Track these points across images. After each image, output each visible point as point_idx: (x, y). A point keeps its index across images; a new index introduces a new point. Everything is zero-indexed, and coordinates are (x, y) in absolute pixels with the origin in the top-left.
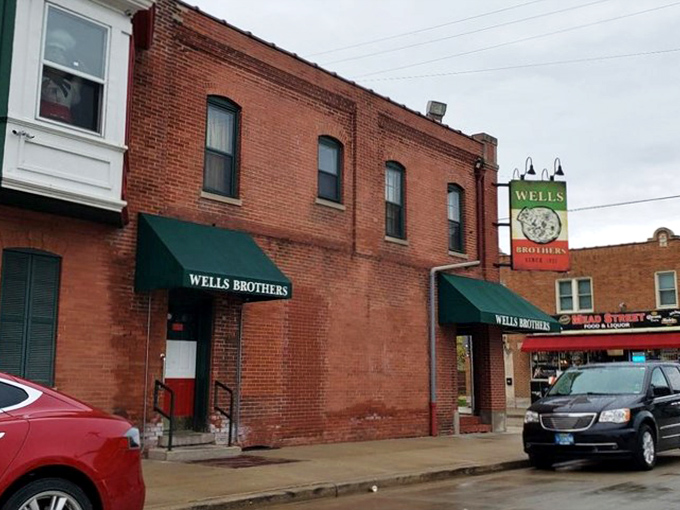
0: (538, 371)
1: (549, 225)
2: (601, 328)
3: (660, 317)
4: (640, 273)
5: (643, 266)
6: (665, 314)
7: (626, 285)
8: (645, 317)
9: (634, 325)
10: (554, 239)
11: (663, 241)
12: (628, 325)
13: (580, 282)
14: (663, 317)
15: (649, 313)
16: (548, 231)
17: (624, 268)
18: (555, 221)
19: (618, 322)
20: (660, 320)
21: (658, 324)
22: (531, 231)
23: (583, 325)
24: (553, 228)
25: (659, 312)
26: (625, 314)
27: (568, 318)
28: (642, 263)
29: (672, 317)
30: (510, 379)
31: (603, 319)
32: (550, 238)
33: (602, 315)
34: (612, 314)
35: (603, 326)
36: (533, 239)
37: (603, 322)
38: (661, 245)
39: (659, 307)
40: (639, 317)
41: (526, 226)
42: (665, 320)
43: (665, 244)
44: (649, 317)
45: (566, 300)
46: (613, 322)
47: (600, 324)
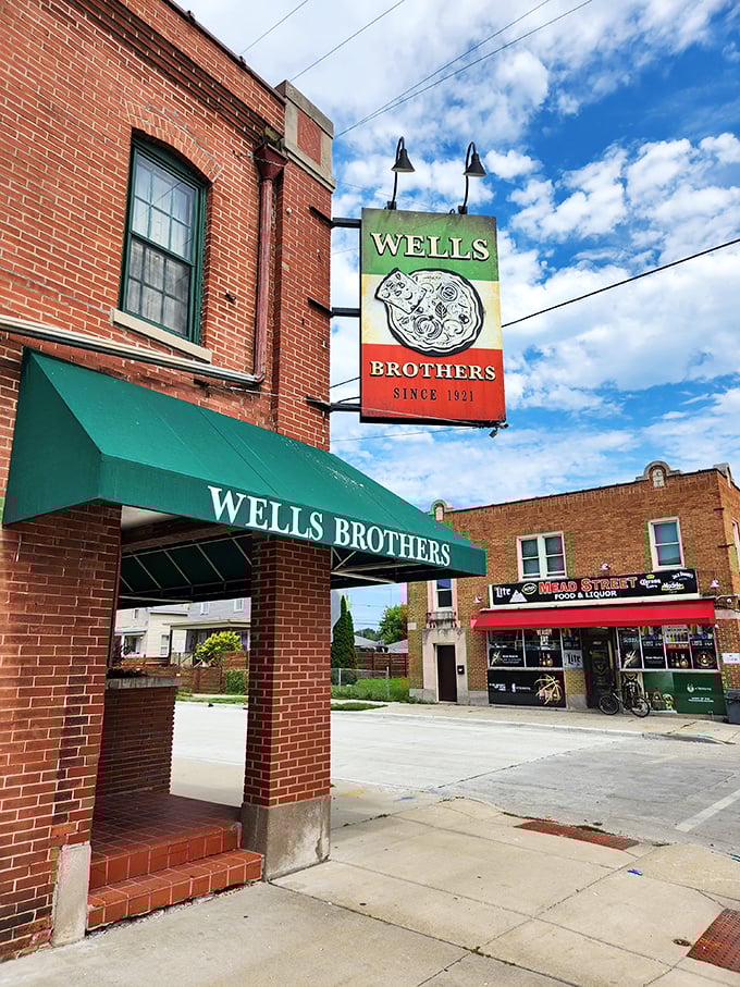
0: (496, 656)
1: (454, 312)
2: (577, 598)
3: (659, 581)
4: (628, 525)
5: (631, 514)
6: (666, 577)
7: (609, 540)
8: (637, 583)
9: (621, 593)
10: (467, 345)
11: (658, 480)
12: (614, 593)
13: (547, 540)
14: (663, 582)
15: (643, 576)
16: (452, 326)
17: (606, 518)
18: (470, 303)
19: (600, 590)
20: (660, 585)
21: (658, 591)
22: (410, 326)
23: (553, 594)
24: (463, 318)
25: (658, 575)
26: (609, 578)
27: (534, 587)
28: (629, 510)
29: (676, 581)
30: (462, 667)
31: (579, 586)
32: (457, 340)
33: (578, 581)
34: (591, 579)
35: (580, 595)
36: (414, 344)
37: (579, 590)
38: (655, 485)
39: (657, 568)
40: (629, 583)
41: (397, 314)
42: (666, 586)
43: (662, 484)
44: (644, 583)
45: (531, 563)
46: (593, 590)
47: (576, 593)
